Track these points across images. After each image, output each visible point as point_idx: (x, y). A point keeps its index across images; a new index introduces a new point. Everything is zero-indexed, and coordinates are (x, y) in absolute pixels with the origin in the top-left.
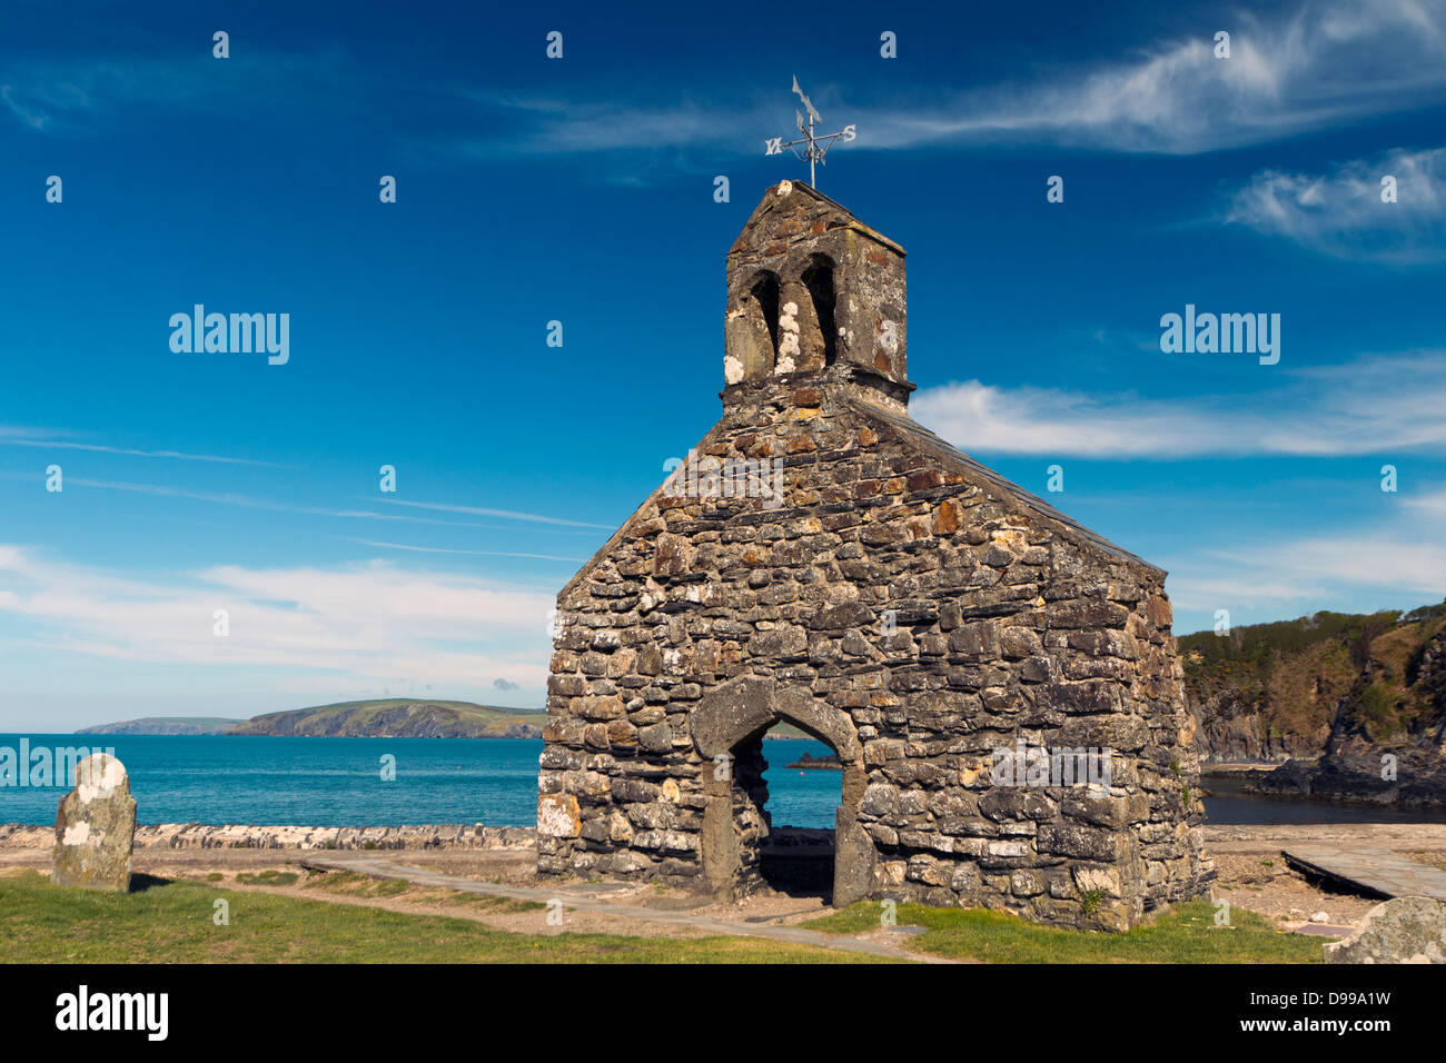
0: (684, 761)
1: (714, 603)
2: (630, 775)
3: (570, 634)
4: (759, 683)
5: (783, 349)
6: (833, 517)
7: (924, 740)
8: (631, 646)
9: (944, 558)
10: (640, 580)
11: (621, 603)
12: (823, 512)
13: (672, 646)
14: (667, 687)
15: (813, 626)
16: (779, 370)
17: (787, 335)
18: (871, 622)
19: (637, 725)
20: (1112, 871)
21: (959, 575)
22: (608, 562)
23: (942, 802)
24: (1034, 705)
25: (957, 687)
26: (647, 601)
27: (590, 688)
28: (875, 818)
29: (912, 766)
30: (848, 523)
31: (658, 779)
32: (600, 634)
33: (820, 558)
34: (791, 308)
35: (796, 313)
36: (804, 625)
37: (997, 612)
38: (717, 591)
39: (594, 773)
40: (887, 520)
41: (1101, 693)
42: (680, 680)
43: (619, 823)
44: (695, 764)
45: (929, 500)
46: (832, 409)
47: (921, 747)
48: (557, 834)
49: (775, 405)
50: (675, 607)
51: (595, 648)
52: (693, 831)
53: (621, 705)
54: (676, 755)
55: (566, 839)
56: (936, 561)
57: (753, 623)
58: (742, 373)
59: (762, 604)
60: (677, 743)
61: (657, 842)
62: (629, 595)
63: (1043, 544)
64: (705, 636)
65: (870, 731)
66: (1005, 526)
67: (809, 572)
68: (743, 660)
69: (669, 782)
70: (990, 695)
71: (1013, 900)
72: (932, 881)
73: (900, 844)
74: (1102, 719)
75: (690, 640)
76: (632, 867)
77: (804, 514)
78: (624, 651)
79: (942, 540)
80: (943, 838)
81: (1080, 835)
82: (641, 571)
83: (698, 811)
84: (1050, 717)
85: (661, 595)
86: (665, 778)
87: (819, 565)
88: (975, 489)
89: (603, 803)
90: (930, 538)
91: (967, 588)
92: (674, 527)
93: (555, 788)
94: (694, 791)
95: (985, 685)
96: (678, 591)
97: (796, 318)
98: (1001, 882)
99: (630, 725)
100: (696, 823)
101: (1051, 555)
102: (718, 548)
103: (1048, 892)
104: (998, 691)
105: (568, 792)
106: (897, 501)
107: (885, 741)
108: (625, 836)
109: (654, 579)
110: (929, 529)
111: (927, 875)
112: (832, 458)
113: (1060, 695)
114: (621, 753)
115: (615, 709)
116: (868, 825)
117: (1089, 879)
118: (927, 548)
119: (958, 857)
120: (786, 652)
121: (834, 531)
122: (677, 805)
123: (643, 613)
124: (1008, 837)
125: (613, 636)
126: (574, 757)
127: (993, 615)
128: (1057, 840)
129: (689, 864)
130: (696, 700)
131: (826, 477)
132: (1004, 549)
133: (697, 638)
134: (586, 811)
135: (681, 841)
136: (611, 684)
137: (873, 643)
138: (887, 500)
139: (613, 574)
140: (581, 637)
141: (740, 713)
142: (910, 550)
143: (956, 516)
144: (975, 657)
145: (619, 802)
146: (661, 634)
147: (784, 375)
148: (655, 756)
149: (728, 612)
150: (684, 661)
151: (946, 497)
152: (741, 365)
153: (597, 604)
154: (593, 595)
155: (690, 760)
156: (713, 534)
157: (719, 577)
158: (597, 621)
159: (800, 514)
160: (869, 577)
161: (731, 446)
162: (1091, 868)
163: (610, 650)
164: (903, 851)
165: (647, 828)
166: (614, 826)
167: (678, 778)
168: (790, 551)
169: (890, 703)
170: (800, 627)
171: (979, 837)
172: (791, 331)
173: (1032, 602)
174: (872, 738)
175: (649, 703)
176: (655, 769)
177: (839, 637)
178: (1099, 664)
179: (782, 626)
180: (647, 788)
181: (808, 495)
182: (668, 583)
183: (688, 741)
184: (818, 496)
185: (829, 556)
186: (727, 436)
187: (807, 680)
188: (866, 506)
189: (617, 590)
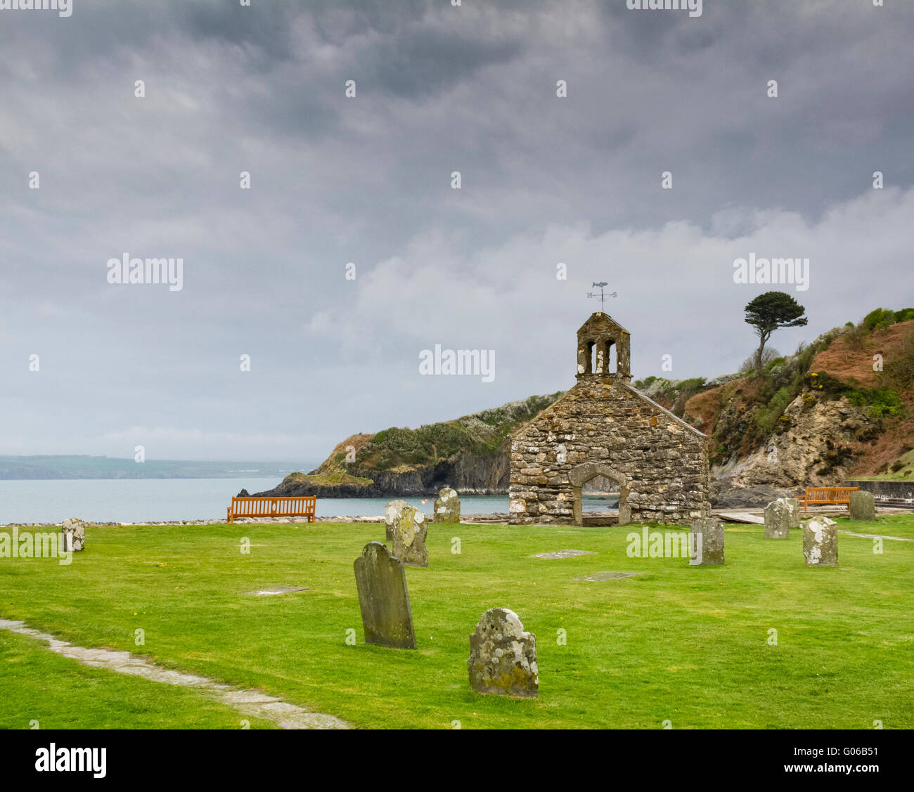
0: (565, 488)
1: (576, 441)
2: (545, 492)
3: (519, 448)
4: (593, 465)
5: (599, 365)
6: (617, 418)
7: (647, 481)
8: (544, 453)
9: (653, 432)
10: (547, 432)
11: (540, 439)
12: (614, 416)
13: (560, 453)
14: (559, 466)
15: (611, 449)
16: (598, 371)
18: (630, 448)
19: (548, 477)
20: (699, 512)
21: (657, 437)
22: (533, 426)
23: (653, 497)
24: (679, 472)
25: (657, 467)
26: (550, 439)
27: (529, 466)
28: (632, 502)
29: (644, 488)
30: (622, 420)
31: (557, 493)
32: (532, 448)
33: (613, 429)
35: (602, 354)
36: (608, 448)
37: (669, 447)
38: (577, 437)
39: (531, 492)
40: (635, 420)
41: (698, 469)
42: (564, 464)
43: (542, 507)
45: (648, 416)
46: (617, 386)
47: (646, 483)
48: (518, 512)
49: (596, 382)
50: (560, 441)
51: (529, 453)
52: (571, 509)
53: (542, 471)
54: (563, 486)
55: (521, 513)
56: (650, 432)
57: (590, 447)
58: (584, 370)
59: (593, 442)
60: (563, 482)
61: (558, 512)
62: (542, 436)
63: (682, 430)
64: (573, 450)
65: (631, 479)
66: (671, 425)
67: (609, 433)
68: (587, 458)
69: (560, 494)
70: (667, 469)
71: (672, 521)
72: (649, 518)
75: (567, 451)
76: (548, 520)
77: (607, 416)
78: (541, 454)
79: (652, 427)
80: (653, 506)
81: (692, 504)
82: (547, 429)
83: (572, 502)
84: (683, 474)
85: (555, 437)
87: (612, 431)
88: (663, 414)
89: (535, 501)
90: (649, 426)
91: (660, 441)
92: (560, 416)
93: (517, 497)
94: (571, 497)
95: (665, 467)
96: (562, 436)
97: (602, 356)
98: (669, 516)
99: (545, 477)
100: (571, 506)
101: (684, 433)
102: (577, 424)
103: (683, 518)
104: (669, 468)
105: (522, 498)
106: (638, 415)
107: (635, 481)
108: (545, 511)
109: (552, 432)
110: (648, 424)
111: (648, 516)
112: (616, 400)
113: (687, 469)
114: (541, 486)
115: (539, 472)
116: (629, 504)
117: (693, 514)
118: (648, 429)
119: (657, 511)
120: (602, 456)
121: (618, 422)
122: (564, 501)
123: (548, 443)
124: (671, 505)
125: (536, 449)
126: (524, 488)
127: (667, 448)
128: (685, 505)
129: (569, 518)
130: (570, 470)
131: (614, 406)
132: (670, 431)
133: (569, 451)
134: (529, 504)
135: (567, 512)
136: (537, 465)
137: (631, 454)
138: (636, 414)
139: (535, 429)
140: (524, 449)
141: (587, 474)
142: (642, 429)
143: (656, 421)
144: (662, 459)
145: (541, 500)
146: (556, 449)
147: (600, 373)
148: (556, 487)
149: (581, 444)
150: (566, 458)
151: (653, 415)
152: (584, 367)
153: (530, 439)
154: (527, 436)
155: (569, 488)
156: (575, 420)
157: (577, 433)
158: (530, 444)
159: (606, 416)
160: (629, 436)
161: (581, 393)
163: (535, 454)
164: (640, 510)
165: (553, 508)
166: (540, 509)
167: (564, 493)
168: (602, 427)
169: (637, 471)
170: (606, 449)
171: (663, 505)
172: (601, 360)
173: (678, 445)
175: (552, 470)
176: (554, 490)
177: (620, 452)
178: (697, 462)
179: (601, 448)
180: (552, 496)
181: (609, 411)
182: (558, 433)
183: (567, 482)
184: (612, 411)
185: (616, 429)
186: (579, 389)
187: (610, 464)
188: (628, 416)
189: (537, 434)
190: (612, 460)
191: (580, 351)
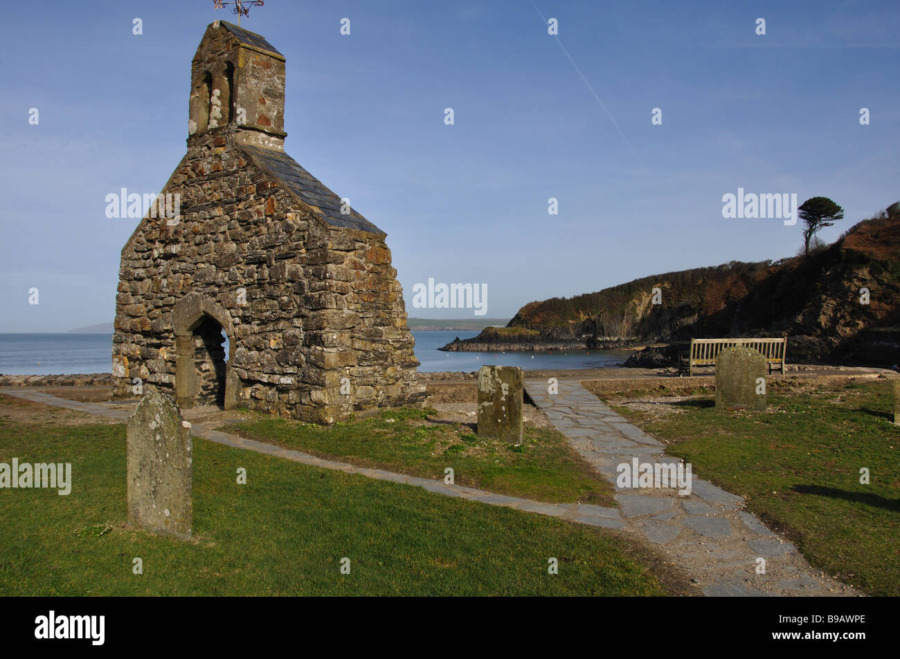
0: (168, 338)
1: (181, 254)
2: (148, 345)
3: (125, 272)
4: (197, 296)
5: (213, 115)
6: (227, 206)
7: (258, 325)
8: (149, 278)
9: (268, 228)
10: (152, 241)
11: (146, 255)
12: (224, 204)
13: (165, 277)
14: (162, 299)
15: (218, 265)
16: (209, 127)
17: (214, 107)
19: (151, 319)
20: (325, 391)
21: (274, 237)
22: (141, 233)
23: (263, 357)
24: (298, 306)
25: (271, 297)
26: (156, 254)
27: (132, 300)
28: (239, 365)
29: (253, 338)
30: (233, 210)
31: (158, 346)
32: (137, 271)
33: (221, 229)
34: (217, 92)
35: (219, 95)
36: (215, 265)
37: (287, 257)
38: (182, 247)
39: (134, 344)
40: (248, 208)
41: (323, 299)
42: (167, 295)
43: (144, 370)
44: (172, 339)
45: (264, 196)
46: (229, 148)
47: (256, 328)
48: (120, 376)
49: (207, 146)
50: (167, 256)
51: (135, 279)
52: (172, 374)
53: (145, 308)
54: (166, 334)
55: (123, 378)
56: (266, 229)
57: (195, 264)
58: (196, 128)
59: (199, 254)
60: (165, 328)
61: (159, 379)
62: (149, 250)
63: (306, 220)
64: (177, 272)
65: (237, 320)
66: (292, 210)
67: (217, 237)
68: (192, 284)
69: (163, 349)
70: (282, 300)
71: (289, 406)
72: (259, 397)
73: (249, 379)
74: (323, 312)
75: (172, 274)
77: (216, 205)
78: (146, 280)
79: (268, 218)
80: (264, 375)
81: (313, 372)
82: (154, 238)
83: (174, 363)
84: (304, 312)
85: (162, 251)
86: (162, 346)
87: (221, 233)
88: (282, 191)
89: (138, 360)
90: (264, 217)
91: (277, 244)
93: (119, 353)
94: (173, 353)
95: (281, 296)
96: (168, 248)
97: (219, 98)
98: (285, 397)
99: (148, 319)
100: (173, 369)
101: (308, 226)
102: (183, 224)
103: (301, 403)
104: (285, 299)
105: (124, 355)
106: (252, 198)
107: (243, 326)
108: (146, 377)
109: (159, 241)
110: (263, 211)
111: (258, 395)
112: (228, 174)
113: (308, 300)
114: (145, 334)
115: (142, 311)
116: (237, 369)
117: (317, 395)
118: (262, 222)
119: (271, 385)
120: (208, 279)
121: (227, 214)
122: (166, 361)
123: (155, 260)
124: (287, 374)
125: (141, 272)
126: (126, 336)
127: (285, 259)
128: (304, 375)
129: (170, 390)
130: (172, 305)
131: (225, 185)
132: (292, 223)
133: (175, 272)
134: (131, 364)
135: (167, 379)
136: (140, 297)
137: (241, 274)
138: (248, 196)
139: (143, 239)
140: (130, 274)
141: (190, 312)
142: (255, 223)
143: (273, 205)
144: (278, 281)
145: (144, 359)
146: (160, 271)
147: (212, 130)
148: (158, 335)
149: (186, 258)
150: (168, 285)
151: (270, 195)
152: (195, 124)
153: (136, 256)
154: (135, 251)
155: (171, 337)
157: (183, 240)
158: (136, 264)
159: (214, 205)
160: (240, 239)
161: (189, 169)
162: (316, 389)
163: (141, 279)
164: (250, 383)
165: (154, 372)
166: (142, 371)
167: (166, 346)
168: (210, 225)
169: (245, 305)
170: (213, 266)
171: (277, 374)
172: (216, 105)
173: (301, 251)
174: (238, 324)
175: (155, 307)
176: (158, 342)
177: (227, 271)
178: (323, 283)
179: (207, 265)
180: (154, 352)
181: (218, 195)
182: (164, 244)
183: (169, 327)
184: (222, 195)
185: (225, 228)
186: (189, 164)
187: (215, 294)
188: (240, 201)
189: (144, 247)
190: (219, 286)
191: (193, 97)
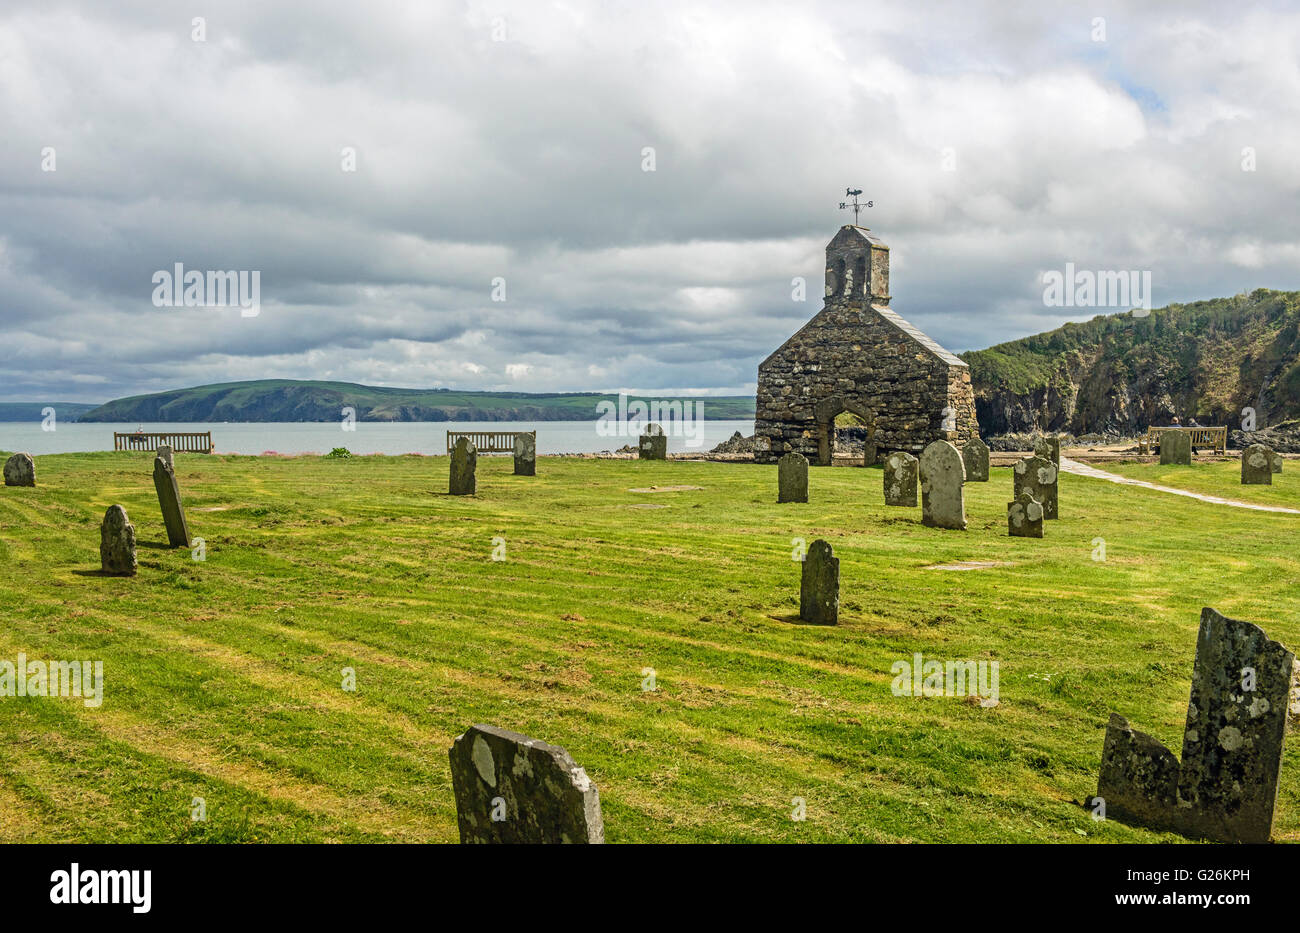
0: (811, 424)
1: (822, 372)
2: (790, 429)
3: (764, 380)
4: (839, 399)
5: (847, 286)
6: (865, 345)
7: (894, 417)
8: (790, 385)
9: (901, 361)
11: (786, 370)
12: (861, 344)
13: (806, 386)
14: (804, 400)
15: (858, 381)
16: (846, 294)
18: (877, 380)
19: (793, 412)
21: (905, 367)
22: (780, 355)
23: (899, 434)
25: (904, 401)
26: (796, 370)
27: (774, 400)
28: (878, 440)
29: (890, 424)
30: (869, 348)
31: (801, 431)
32: (777, 381)
33: (860, 359)
34: (850, 272)
35: (852, 274)
36: (855, 380)
37: (916, 379)
38: (823, 367)
39: (776, 429)
40: (883, 348)
42: (809, 397)
43: (787, 446)
44: (816, 425)
45: (896, 343)
46: (865, 310)
47: (892, 419)
48: (762, 450)
49: (844, 305)
50: (807, 372)
51: (775, 386)
52: (815, 447)
53: (787, 406)
54: (808, 422)
55: (766, 451)
56: (898, 362)
57: (836, 379)
58: (832, 292)
59: (840, 373)
60: (809, 418)
61: (802, 451)
62: (788, 367)
63: (930, 359)
64: (819, 383)
66: (920, 353)
67: (856, 363)
68: (833, 391)
69: (806, 431)
73: (886, 448)
74: (942, 410)
75: (813, 384)
78: (787, 387)
79: (900, 356)
80: (899, 445)
82: (793, 359)
83: (817, 440)
85: (801, 368)
86: (804, 430)
87: (860, 361)
88: (911, 341)
89: (780, 439)
90: (897, 355)
91: (908, 371)
92: (806, 344)
93: (761, 435)
94: (815, 434)
96: (808, 367)
99: (790, 412)
100: (816, 444)
101: (932, 363)
102: (823, 353)
104: (916, 402)
105: (766, 436)
107: (881, 417)
109: (799, 362)
110: (896, 352)
112: (865, 326)
114: (785, 421)
115: (784, 407)
116: (876, 442)
118: (896, 358)
119: (903, 450)
120: (849, 388)
121: (865, 350)
122: (809, 439)
123: (794, 374)
124: (918, 444)
125: (782, 382)
126: (768, 423)
127: (914, 380)
129: (814, 458)
130: (815, 404)
131: (862, 332)
132: (919, 360)
133: (815, 383)
134: (774, 442)
135: (811, 450)
136: (782, 398)
137: (878, 387)
138: (883, 342)
139: (782, 360)
140: (769, 382)
141: (832, 408)
142: (889, 358)
143: (905, 349)
144: (910, 392)
145: (786, 438)
146: (802, 381)
147: (848, 296)
148: (801, 423)
149: (827, 375)
150: (811, 391)
151: (901, 343)
152: (831, 289)
153: (774, 370)
154: (773, 367)
155: (813, 424)
156: (821, 348)
157: (824, 363)
158: (776, 376)
159: (853, 343)
160: (877, 366)
161: (828, 318)
163: (782, 386)
165: (798, 446)
166: (785, 447)
167: (809, 430)
168: (849, 356)
169: (883, 405)
170: (853, 381)
171: (910, 444)
172: (850, 280)
173: (927, 376)
174: (877, 416)
175: (798, 405)
176: (800, 427)
177: (866, 385)
179: (846, 380)
180: (796, 433)
181: (856, 337)
182: (804, 364)
183: (812, 418)
184: (860, 338)
185: (863, 358)
186: (827, 314)
187: (856, 398)
188: (876, 344)
189: (784, 364)
190: (859, 393)
191: (828, 271)
